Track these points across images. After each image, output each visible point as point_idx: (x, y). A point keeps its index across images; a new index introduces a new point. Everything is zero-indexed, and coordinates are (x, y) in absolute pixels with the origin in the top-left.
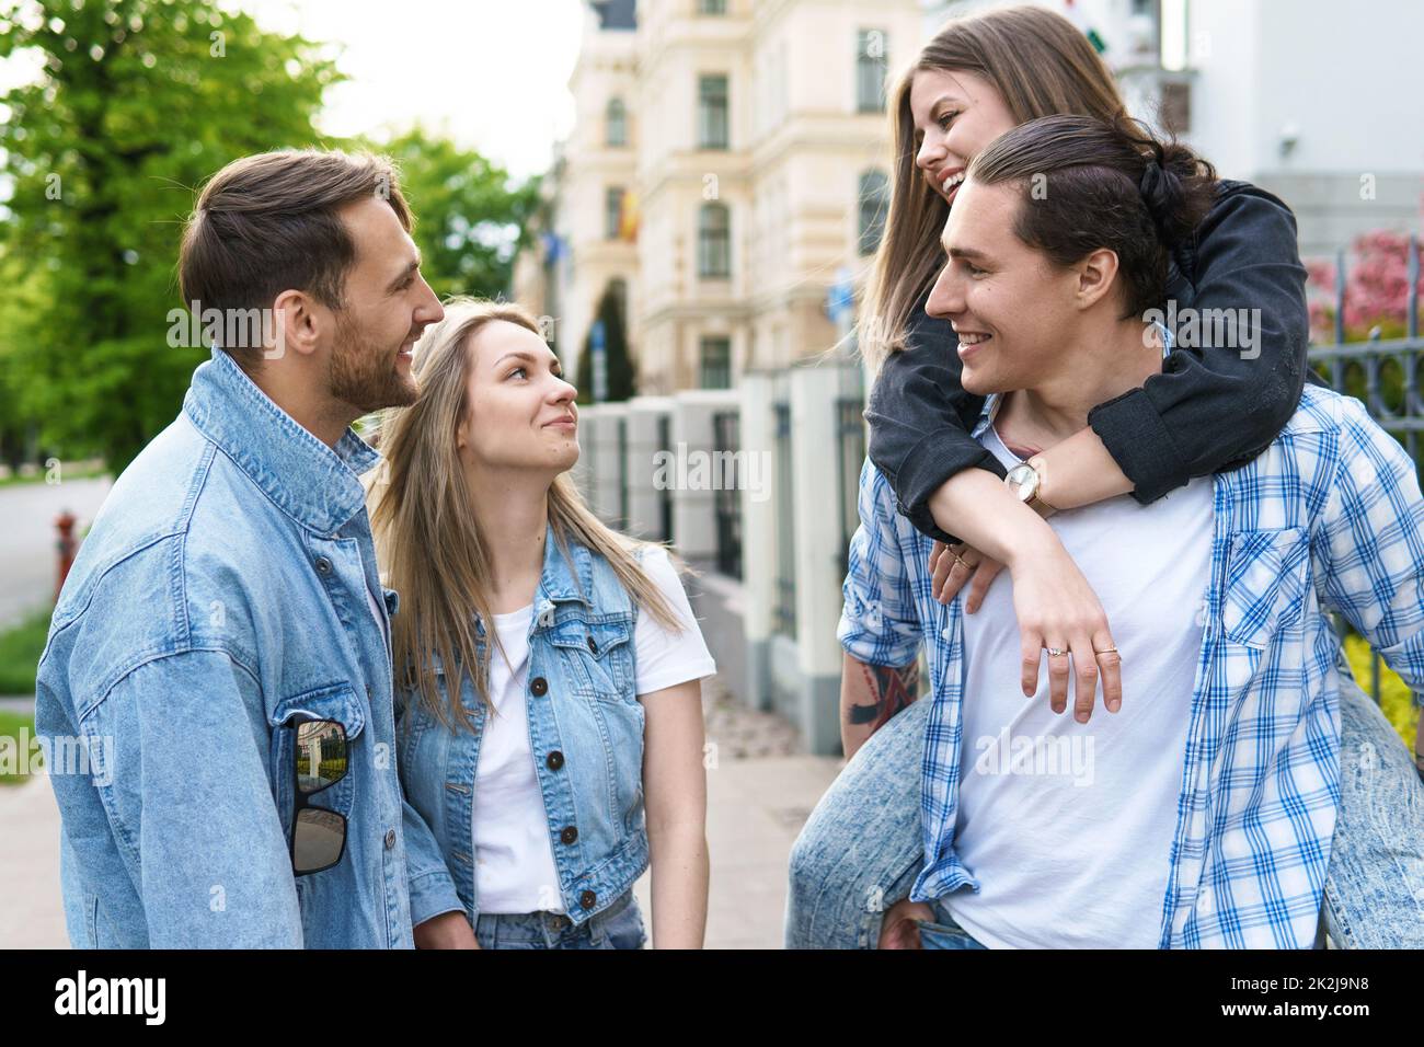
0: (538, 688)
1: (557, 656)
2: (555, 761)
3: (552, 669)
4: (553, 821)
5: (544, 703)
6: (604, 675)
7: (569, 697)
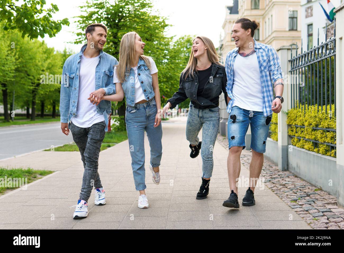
0: (139, 75)
1: (141, 71)
2: (142, 82)
3: (141, 73)
4: (143, 89)
5: (140, 76)
6: (147, 73)
7: (143, 75)
